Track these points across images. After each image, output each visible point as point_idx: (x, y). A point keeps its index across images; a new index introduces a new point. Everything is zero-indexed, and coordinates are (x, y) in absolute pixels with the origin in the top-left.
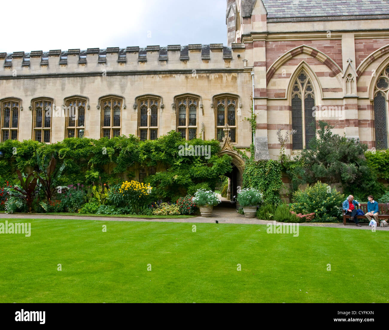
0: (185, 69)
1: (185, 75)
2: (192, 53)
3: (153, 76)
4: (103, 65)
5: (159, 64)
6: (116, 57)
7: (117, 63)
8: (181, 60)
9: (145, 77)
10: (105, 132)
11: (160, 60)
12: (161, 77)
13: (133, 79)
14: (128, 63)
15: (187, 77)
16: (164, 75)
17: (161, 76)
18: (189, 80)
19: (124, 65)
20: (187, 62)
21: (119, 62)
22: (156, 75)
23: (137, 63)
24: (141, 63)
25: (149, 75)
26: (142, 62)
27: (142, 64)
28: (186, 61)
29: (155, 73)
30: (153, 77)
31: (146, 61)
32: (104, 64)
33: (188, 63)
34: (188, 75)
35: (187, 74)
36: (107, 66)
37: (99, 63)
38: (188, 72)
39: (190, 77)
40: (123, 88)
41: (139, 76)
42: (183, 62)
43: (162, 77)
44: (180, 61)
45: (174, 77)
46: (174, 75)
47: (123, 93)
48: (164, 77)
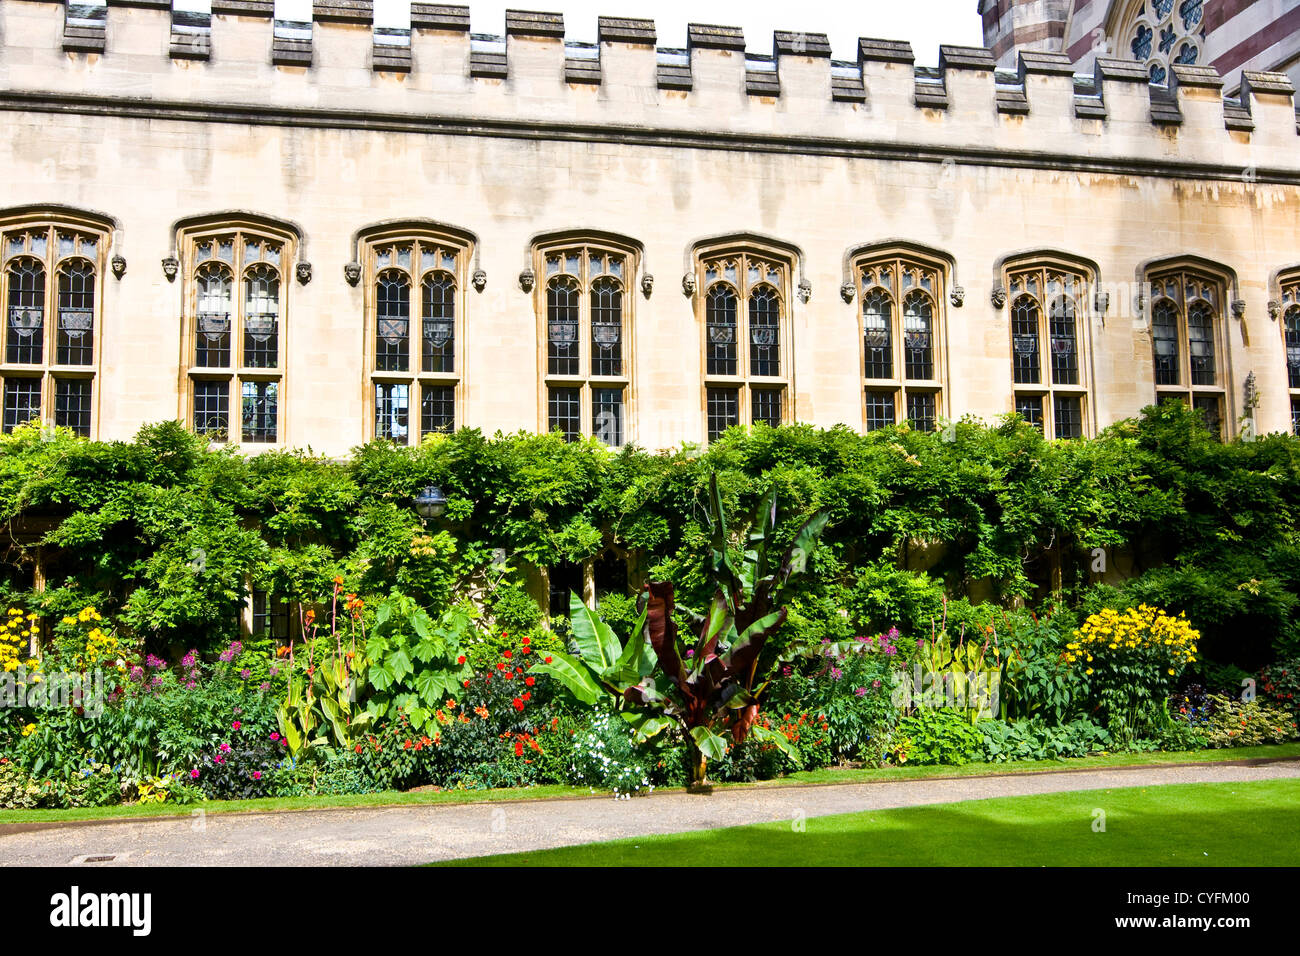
0: (1172, 158)
1: (1171, 181)
2: (1189, 97)
3: (1056, 174)
4: (854, 109)
5: (1075, 131)
6: (905, 81)
7: (912, 109)
8: (1155, 122)
9: (1028, 175)
10: (879, 402)
11: (1079, 116)
12: (1087, 183)
13: (981, 183)
14: (957, 111)
15: (1179, 193)
16: (1097, 177)
17: (1085, 177)
18: (1186, 204)
19: (940, 117)
20: (1175, 132)
21: (919, 105)
22: (1067, 174)
23: (991, 117)
24: (1007, 116)
25: (1042, 172)
26: (1012, 112)
27: (1014, 122)
28: (1171, 128)
29: (1066, 163)
30: (1055, 181)
31: (1025, 112)
32: (858, 105)
33: (1181, 135)
34: (1184, 184)
35: (1178, 177)
36: (871, 118)
37: (836, 99)
38: (1183, 173)
39: (1189, 193)
40: (942, 214)
41: (1002, 169)
42: (1163, 129)
43: (1093, 183)
44: (1150, 125)
45: (1135, 187)
46: (1132, 180)
47: (945, 237)
48: (1098, 184)
